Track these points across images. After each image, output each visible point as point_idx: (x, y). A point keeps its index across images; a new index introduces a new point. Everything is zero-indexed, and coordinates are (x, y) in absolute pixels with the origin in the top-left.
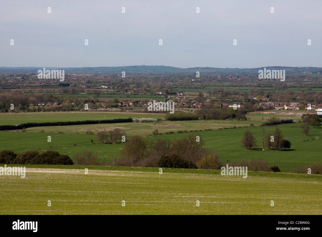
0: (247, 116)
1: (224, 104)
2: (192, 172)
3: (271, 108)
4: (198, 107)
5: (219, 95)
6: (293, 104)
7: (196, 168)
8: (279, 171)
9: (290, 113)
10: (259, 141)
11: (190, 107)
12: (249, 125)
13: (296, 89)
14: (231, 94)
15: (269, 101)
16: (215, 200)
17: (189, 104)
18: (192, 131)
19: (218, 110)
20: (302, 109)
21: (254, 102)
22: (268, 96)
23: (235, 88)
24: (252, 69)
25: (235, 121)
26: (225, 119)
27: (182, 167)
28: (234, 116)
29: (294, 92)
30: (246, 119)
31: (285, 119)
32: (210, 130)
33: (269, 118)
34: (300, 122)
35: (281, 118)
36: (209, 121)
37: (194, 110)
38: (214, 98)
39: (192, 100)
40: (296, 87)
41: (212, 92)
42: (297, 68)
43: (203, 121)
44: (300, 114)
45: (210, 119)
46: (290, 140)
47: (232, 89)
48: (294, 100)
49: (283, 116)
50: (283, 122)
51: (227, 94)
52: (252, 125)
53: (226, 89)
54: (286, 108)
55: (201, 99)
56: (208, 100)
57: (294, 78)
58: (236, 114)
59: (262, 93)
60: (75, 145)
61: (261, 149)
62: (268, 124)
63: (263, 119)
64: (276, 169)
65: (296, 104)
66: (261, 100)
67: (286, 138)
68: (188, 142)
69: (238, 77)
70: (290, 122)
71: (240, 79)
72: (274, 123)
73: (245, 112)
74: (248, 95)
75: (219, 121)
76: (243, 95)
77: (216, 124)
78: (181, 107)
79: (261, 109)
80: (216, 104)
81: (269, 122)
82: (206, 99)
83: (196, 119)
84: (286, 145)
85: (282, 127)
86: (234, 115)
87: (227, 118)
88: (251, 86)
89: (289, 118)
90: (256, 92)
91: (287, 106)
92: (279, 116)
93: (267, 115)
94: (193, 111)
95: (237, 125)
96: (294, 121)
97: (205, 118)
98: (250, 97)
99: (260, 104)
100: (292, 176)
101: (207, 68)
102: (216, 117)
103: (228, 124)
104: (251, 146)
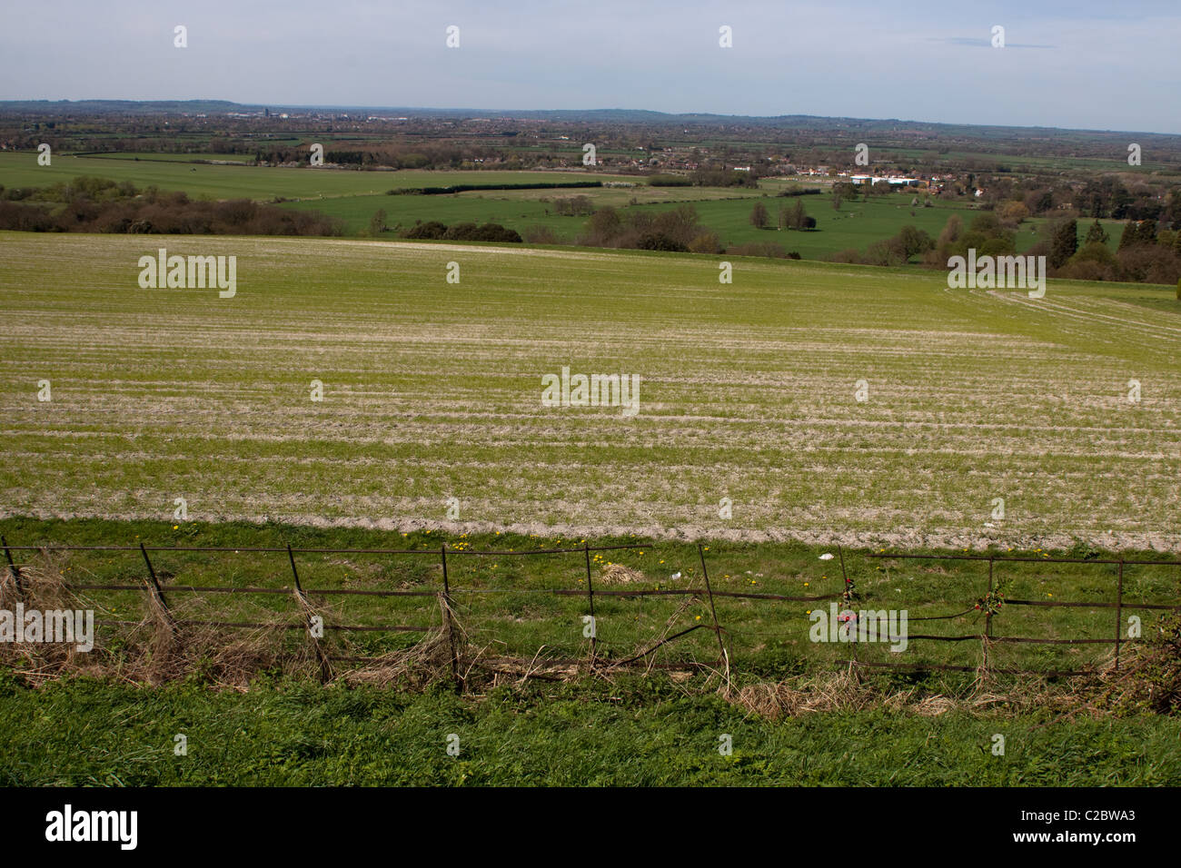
0: (759, 183)
1: (728, 166)
2: (686, 258)
3: (792, 173)
4: (691, 169)
5: (722, 153)
6: (821, 168)
7: (688, 251)
8: (799, 258)
9: (817, 181)
10: (774, 217)
11: (680, 168)
12: (760, 195)
13: (827, 147)
14: (737, 152)
15: (790, 163)
16: (717, 295)
17: (680, 164)
18: (682, 202)
19: (719, 173)
20: (833, 175)
21: (769, 164)
22: (788, 156)
23: (743, 143)
24: (768, 118)
25: (742, 188)
26: (728, 186)
27: (669, 249)
28: (741, 183)
29: (824, 151)
30: (757, 187)
31: (810, 188)
32: (707, 200)
33: (788, 186)
34: (830, 192)
35: (805, 187)
36: (706, 188)
37: (686, 172)
38: (713, 156)
39: (684, 159)
40: (826, 144)
41: (712, 148)
42: (829, 119)
43: (699, 187)
44: (831, 182)
45: (708, 185)
46: (816, 218)
47: (738, 146)
48: (823, 162)
49: (808, 184)
50: (807, 192)
51: (733, 151)
52: (765, 195)
53: (730, 145)
54: (812, 173)
55: (696, 157)
56: (706, 159)
57: (823, 132)
58: (744, 179)
59: (780, 152)
60: (524, 217)
61: (776, 229)
62: (787, 195)
63: (780, 187)
64: (795, 256)
65: (825, 167)
66: (778, 162)
67: (810, 215)
68: (677, 217)
69: (748, 129)
70: (817, 192)
71: (750, 131)
72: (795, 193)
73: (757, 178)
74: (760, 153)
75: (721, 188)
76: (753, 153)
77: (716, 193)
78: (668, 168)
79: (778, 174)
80: (717, 165)
81: (788, 192)
82: (703, 157)
83: (689, 185)
84: (810, 224)
85: (805, 199)
86: (741, 181)
87: (732, 184)
88: (764, 141)
89: (817, 187)
90: (772, 150)
91: (813, 170)
92: (801, 183)
93: (785, 183)
94: (684, 174)
95: (745, 195)
96: (822, 191)
97: (701, 184)
98: (763, 157)
99: (777, 167)
100: (820, 266)
101: (706, 115)
102: (716, 182)
103: (732, 193)
104: (762, 223)
